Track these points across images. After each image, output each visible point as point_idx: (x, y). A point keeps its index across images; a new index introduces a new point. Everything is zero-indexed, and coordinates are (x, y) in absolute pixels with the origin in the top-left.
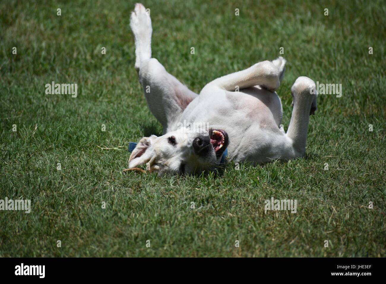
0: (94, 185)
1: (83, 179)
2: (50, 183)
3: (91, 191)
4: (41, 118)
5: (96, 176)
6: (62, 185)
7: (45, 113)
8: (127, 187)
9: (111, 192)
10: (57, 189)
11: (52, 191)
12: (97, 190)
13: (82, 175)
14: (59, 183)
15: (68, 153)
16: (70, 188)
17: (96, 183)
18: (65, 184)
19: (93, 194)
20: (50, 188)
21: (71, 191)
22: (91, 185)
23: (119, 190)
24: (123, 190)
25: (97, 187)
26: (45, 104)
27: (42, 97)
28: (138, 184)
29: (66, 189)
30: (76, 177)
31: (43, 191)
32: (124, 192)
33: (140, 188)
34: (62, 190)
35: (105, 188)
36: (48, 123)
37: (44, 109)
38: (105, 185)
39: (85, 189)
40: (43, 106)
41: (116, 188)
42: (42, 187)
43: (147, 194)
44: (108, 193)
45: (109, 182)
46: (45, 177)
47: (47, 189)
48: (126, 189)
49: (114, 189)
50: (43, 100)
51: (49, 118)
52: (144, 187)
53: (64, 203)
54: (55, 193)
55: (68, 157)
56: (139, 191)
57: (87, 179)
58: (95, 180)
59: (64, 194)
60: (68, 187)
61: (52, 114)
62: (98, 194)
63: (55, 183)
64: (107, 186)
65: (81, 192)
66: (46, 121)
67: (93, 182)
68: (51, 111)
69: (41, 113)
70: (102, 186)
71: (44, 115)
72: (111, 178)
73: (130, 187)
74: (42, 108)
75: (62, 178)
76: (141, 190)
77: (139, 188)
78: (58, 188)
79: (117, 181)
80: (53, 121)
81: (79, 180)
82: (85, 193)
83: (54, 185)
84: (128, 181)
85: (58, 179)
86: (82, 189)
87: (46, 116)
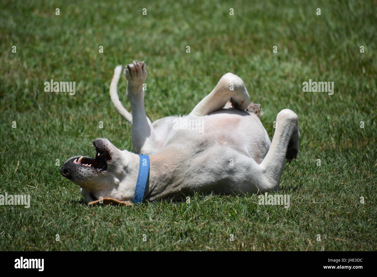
0: (75, 220)
1: (64, 214)
2: (31, 218)
3: (71, 226)
4: (24, 154)
5: (77, 211)
6: (43, 220)
7: (27, 149)
8: (107, 221)
9: (91, 226)
10: (38, 224)
11: (33, 226)
12: (77, 224)
13: (63, 210)
14: (41, 218)
15: (50, 188)
16: (51, 223)
17: (77, 218)
18: (47, 219)
19: (73, 229)
20: (31, 223)
21: (51, 226)
22: (71, 219)
23: (100, 224)
24: (103, 224)
25: (77, 222)
26: (27, 140)
27: (24, 134)
28: (118, 218)
29: (47, 224)
30: (57, 212)
31: (25, 226)
32: (105, 226)
33: (120, 222)
34: (44, 225)
35: (85, 223)
36: (30, 159)
37: (26, 145)
38: (85, 220)
39: (66, 223)
40: (25, 142)
41: (97, 222)
42: (23, 222)
43: (126, 228)
44: (88, 228)
45: (90, 216)
46: (26, 212)
47: (29, 224)
48: (106, 223)
49: (94, 223)
50: (25, 136)
51: (31, 154)
52: (124, 221)
53: (44, 238)
54: (36, 228)
55: (49, 192)
56: (119, 225)
57: (68, 214)
58: (76, 215)
59: (45, 229)
60: (50, 222)
61: (34, 150)
62: (78, 229)
63: (36, 218)
64: (88, 220)
65: (62, 227)
66: (28, 157)
67: (74, 216)
68: (33, 147)
69: (24, 149)
70: (83, 220)
71: (26, 151)
72: (92, 213)
73: (110, 221)
74: (25, 145)
75: (43, 213)
76: (121, 224)
77: (118, 222)
78: (40, 223)
79: (97, 215)
80: (35, 157)
81: (60, 215)
82: (66, 227)
83: (35, 220)
84: (108, 216)
85: (39, 214)
86: (63, 223)
87: (28, 152)
